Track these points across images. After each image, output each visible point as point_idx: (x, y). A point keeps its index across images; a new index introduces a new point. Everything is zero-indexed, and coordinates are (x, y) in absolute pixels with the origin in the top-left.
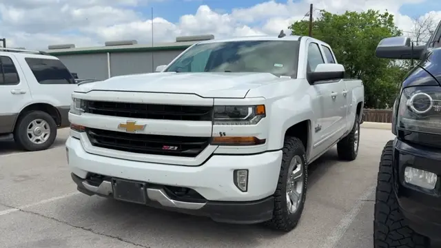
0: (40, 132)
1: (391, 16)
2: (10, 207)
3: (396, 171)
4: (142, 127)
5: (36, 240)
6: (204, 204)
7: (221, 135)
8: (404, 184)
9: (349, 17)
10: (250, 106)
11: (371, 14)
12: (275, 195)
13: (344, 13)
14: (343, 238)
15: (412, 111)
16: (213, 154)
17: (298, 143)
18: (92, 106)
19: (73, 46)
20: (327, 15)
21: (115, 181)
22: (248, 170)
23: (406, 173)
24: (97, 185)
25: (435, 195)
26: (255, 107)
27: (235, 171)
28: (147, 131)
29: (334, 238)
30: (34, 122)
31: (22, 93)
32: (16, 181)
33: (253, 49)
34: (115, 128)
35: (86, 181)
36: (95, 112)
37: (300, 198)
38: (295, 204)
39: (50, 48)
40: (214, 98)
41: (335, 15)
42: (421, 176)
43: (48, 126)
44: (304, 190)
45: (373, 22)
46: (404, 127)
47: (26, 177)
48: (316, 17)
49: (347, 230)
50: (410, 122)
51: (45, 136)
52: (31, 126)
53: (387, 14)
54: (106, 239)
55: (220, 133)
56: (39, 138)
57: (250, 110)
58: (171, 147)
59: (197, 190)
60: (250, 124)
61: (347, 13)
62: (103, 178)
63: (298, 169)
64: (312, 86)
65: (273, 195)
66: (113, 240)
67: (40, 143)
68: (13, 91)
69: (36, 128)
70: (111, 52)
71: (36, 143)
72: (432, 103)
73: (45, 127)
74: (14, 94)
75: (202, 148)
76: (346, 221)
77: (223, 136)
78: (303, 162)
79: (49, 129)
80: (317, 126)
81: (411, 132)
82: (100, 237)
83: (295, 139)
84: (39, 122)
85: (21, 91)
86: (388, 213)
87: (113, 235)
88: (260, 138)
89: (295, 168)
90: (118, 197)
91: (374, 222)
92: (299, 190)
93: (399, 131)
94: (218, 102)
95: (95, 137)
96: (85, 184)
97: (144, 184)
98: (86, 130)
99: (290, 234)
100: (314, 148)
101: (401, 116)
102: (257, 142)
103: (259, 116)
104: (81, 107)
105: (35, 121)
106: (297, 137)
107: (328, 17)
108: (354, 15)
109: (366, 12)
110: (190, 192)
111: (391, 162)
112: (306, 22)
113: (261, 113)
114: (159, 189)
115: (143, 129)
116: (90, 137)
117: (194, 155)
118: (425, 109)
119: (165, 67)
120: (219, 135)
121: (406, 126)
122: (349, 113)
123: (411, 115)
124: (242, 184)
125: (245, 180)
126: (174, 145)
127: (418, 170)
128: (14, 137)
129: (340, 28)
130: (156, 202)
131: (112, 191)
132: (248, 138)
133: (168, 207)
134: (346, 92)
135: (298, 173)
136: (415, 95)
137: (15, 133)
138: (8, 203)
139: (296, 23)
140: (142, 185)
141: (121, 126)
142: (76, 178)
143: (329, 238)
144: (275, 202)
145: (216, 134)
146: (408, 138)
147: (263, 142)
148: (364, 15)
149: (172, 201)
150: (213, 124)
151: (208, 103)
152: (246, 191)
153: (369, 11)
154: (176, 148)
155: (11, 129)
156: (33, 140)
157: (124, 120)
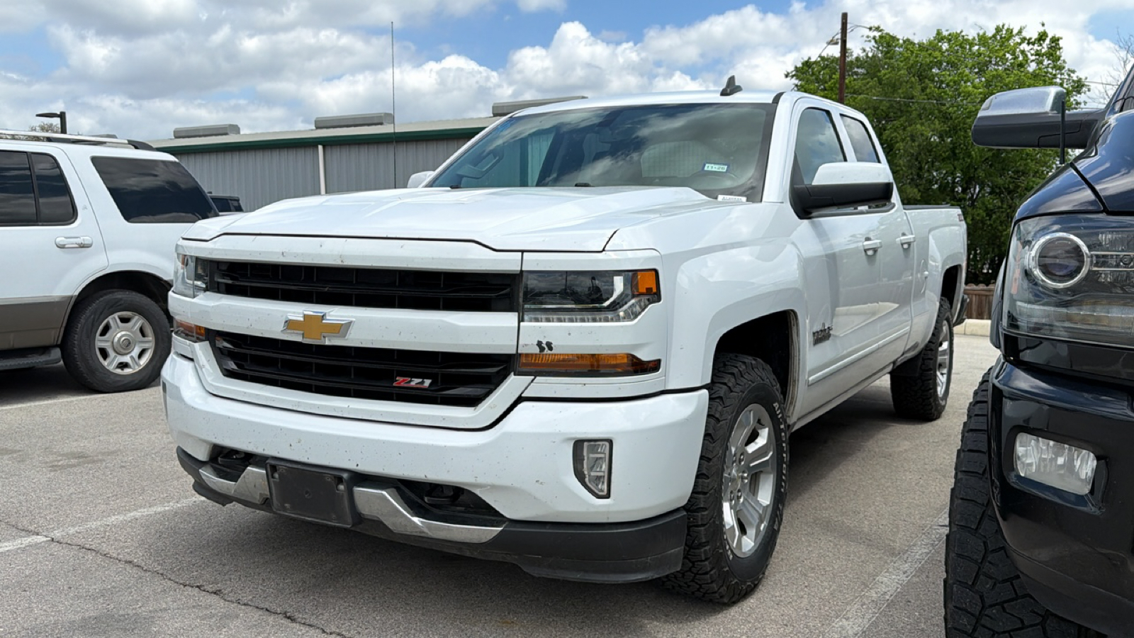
0: (128, 345)
1: (1055, 40)
2: (29, 532)
3: (993, 445)
4: (342, 328)
5: (78, 617)
6: (500, 529)
7: (542, 349)
8: (1012, 479)
9: (945, 46)
10: (618, 273)
11: (1003, 37)
12: (691, 507)
13: (932, 35)
14: (875, 624)
15: (1036, 284)
16: (520, 399)
17: (757, 372)
18: (224, 276)
19: (235, 129)
20: (886, 41)
21: (274, 468)
22: (610, 442)
23: (1020, 450)
24: (234, 478)
25: (1091, 509)
26: (632, 276)
27: (578, 445)
28: (353, 339)
29: (853, 623)
30: (113, 319)
31: (82, 246)
32: (54, 468)
33: (679, 122)
34: (275, 331)
35: (209, 468)
36: (231, 290)
37: (768, 517)
38: (751, 532)
39: (178, 134)
40: (523, 251)
41: (907, 41)
42: (1061, 461)
43: (149, 330)
44: (780, 499)
45: (1008, 56)
46: (1017, 327)
47: (82, 457)
48: (859, 46)
49: (891, 604)
50: (1034, 313)
51: (140, 356)
52: (106, 329)
53: (1042, 37)
54: (257, 614)
55: (539, 344)
56: (126, 359)
57: (619, 284)
58: (415, 382)
59: (478, 492)
60: (618, 319)
61: (940, 37)
62: (249, 458)
63: (761, 441)
64: (806, 222)
65: (684, 507)
66: (271, 619)
67: (127, 371)
68: (61, 240)
69: (119, 334)
70: (328, 143)
71: (119, 371)
72: (1087, 260)
73: (142, 331)
74: (62, 247)
75: (493, 383)
76: (890, 581)
77: (547, 351)
78: (777, 423)
79: (151, 338)
80: (817, 328)
81: (1041, 341)
82: (241, 611)
83: (749, 360)
84: (125, 320)
85: (79, 241)
86: (979, 557)
87: (273, 607)
88: (644, 355)
89: (753, 437)
90: (285, 509)
91: (945, 581)
92: (765, 496)
93: (1006, 337)
94: (533, 263)
95: (231, 355)
96: (208, 475)
97: (345, 476)
98: (210, 335)
99: (734, 611)
100: (810, 385)
101: (1011, 295)
102: (639, 367)
103: (644, 299)
104: (198, 277)
105: (116, 315)
106: (755, 354)
107: (889, 45)
108: (957, 40)
109: (990, 33)
110: (462, 498)
111: (983, 419)
112: (834, 60)
113: (649, 290)
114: (382, 489)
115: (344, 336)
116: (220, 354)
117: (472, 402)
118: (1071, 275)
119: (430, 175)
120: (537, 350)
121: (1022, 323)
122: (919, 294)
123: (1036, 295)
124: (598, 478)
125: (605, 467)
126: (423, 376)
127: (1052, 443)
128: (63, 357)
129: (922, 74)
130: (378, 524)
131: (267, 493)
132: (614, 356)
133: (408, 537)
134: (909, 237)
135: (761, 452)
136: (1043, 240)
137: (64, 345)
138: (25, 522)
139: (807, 64)
140: (340, 480)
141: (290, 324)
142: (188, 460)
143: (838, 623)
144: (690, 527)
145: (528, 345)
146: (1027, 356)
147: (654, 366)
148: (983, 40)
149: (416, 520)
150: (521, 320)
151: (509, 263)
152: (608, 496)
153: (998, 30)
154: (427, 382)
155: (55, 335)
156: (110, 364)
157: (296, 311)
